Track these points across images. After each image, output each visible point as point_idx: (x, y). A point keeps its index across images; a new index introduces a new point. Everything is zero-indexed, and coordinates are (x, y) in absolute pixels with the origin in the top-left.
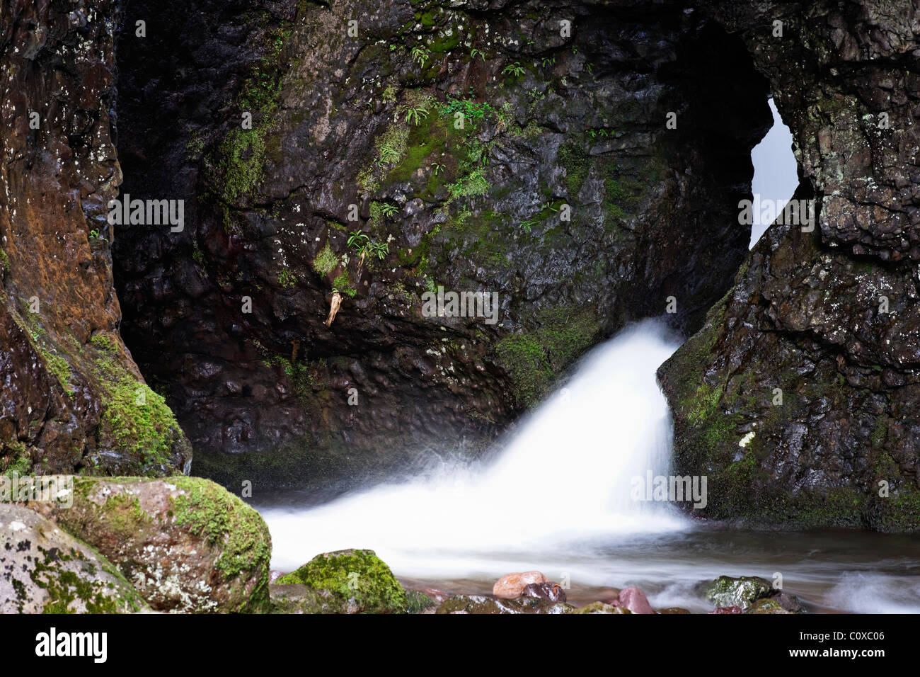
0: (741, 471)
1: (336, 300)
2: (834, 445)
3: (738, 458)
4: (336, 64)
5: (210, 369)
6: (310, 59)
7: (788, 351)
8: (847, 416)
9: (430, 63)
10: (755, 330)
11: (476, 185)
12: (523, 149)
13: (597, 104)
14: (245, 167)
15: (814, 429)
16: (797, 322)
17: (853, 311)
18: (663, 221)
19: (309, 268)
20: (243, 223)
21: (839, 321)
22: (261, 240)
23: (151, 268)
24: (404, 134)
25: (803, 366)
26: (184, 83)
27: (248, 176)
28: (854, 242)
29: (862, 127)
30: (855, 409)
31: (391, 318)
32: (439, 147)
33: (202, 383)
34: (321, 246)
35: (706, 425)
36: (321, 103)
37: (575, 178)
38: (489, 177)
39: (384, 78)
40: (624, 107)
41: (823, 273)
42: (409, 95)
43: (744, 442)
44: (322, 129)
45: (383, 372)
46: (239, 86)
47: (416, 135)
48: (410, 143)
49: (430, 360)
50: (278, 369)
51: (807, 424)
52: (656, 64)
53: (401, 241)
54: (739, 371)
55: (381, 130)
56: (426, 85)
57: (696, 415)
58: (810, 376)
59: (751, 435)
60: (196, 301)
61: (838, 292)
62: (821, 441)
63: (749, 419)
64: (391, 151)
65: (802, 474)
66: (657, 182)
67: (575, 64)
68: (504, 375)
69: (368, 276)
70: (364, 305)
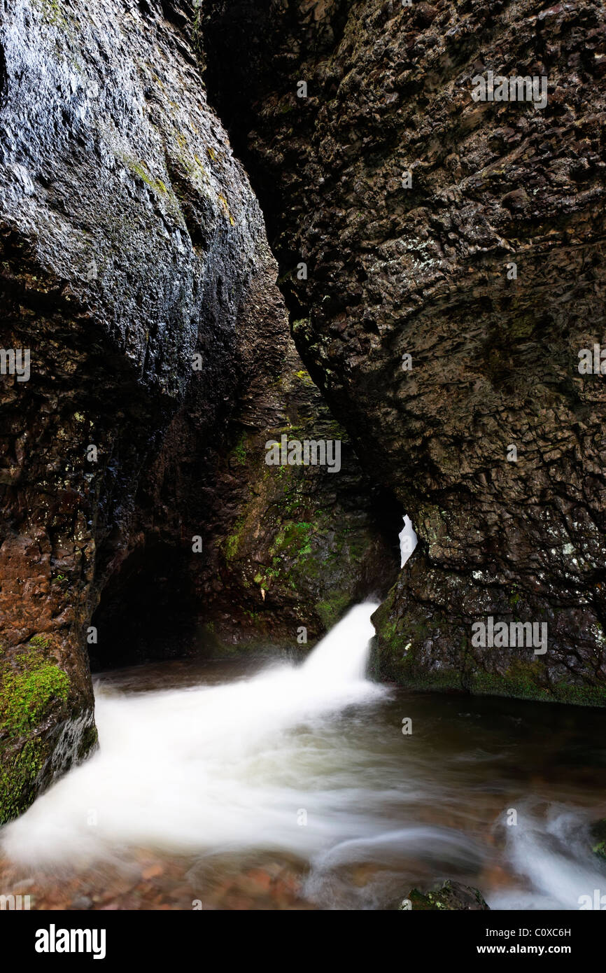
0: (407, 661)
1: (263, 592)
2: (445, 649)
3: (405, 655)
4: (261, 513)
5: (227, 616)
6: (254, 512)
7: (420, 609)
8: (449, 636)
9: (291, 511)
10: (407, 600)
11: (308, 550)
12: (322, 537)
13: (346, 521)
14: (232, 548)
15: (435, 642)
16: (424, 596)
17: (446, 592)
18: (370, 559)
19: (253, 581)
20: (232, 567)
21: (441, 596)
22: (238, 572)
23: (204, 582)
24: (284, 535)
25: (428, 614)
26: (214, 522)
27: (234, 551)
28: (444, 563)
29: (442, 517)
30: (452, 633)
31: (281, 597)
32: (295, 538)
33: (224, 621)
34: (257, 573)
35: (391, 640)
36: (256, 526)
37: (340, 546)
38: (311, 547)
39: (276, 517)
40: (354, 521)
41: (432, 576)
42: (285, 522)
43: (407, 648)
44: (257, 534)
45: (281, 616)
46: (234, 522)
47: (287, 534)
48: (285, 537)
49: (295, 611)
50: (248, 615)
51: (432, 640)
52: (365, 506)
53: (283, 570)
54: (402, 617)
55: (276, 533)
56: (291, 518)
57: (387, 636)
58: (431, 618)
59: (410, 645)
60: (219, 593)
61: (439, 584)
62: (439, 648)
63: (408, 638)
64: (279, 541)
65: (433, 662)
66: (368, 545)
67: (338, 509)
68: (318, 617)
69: (273, 583)
70: (272, 593)
